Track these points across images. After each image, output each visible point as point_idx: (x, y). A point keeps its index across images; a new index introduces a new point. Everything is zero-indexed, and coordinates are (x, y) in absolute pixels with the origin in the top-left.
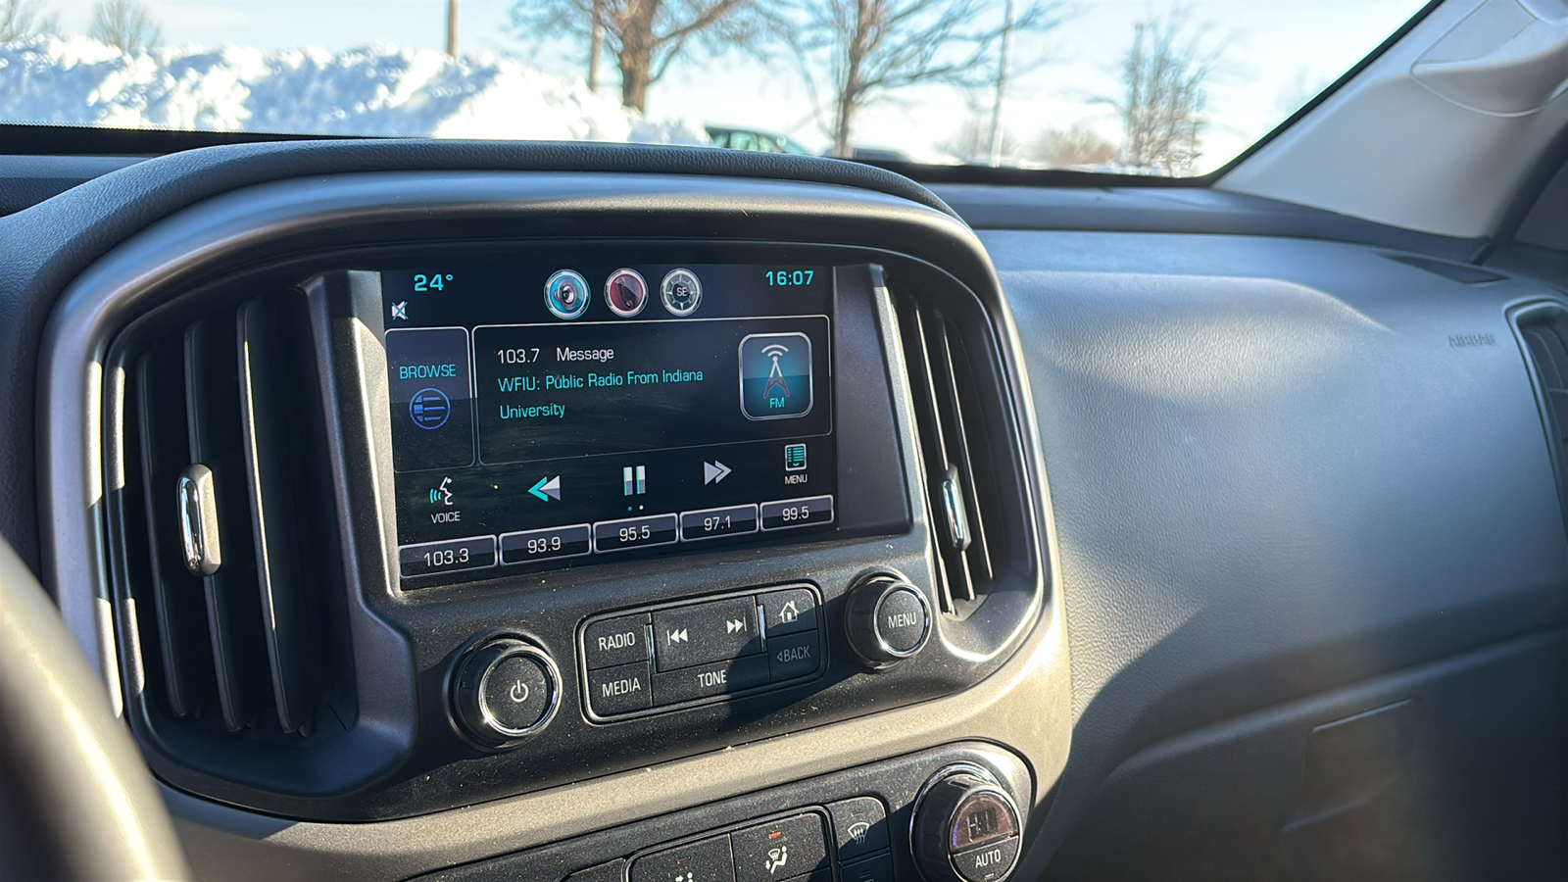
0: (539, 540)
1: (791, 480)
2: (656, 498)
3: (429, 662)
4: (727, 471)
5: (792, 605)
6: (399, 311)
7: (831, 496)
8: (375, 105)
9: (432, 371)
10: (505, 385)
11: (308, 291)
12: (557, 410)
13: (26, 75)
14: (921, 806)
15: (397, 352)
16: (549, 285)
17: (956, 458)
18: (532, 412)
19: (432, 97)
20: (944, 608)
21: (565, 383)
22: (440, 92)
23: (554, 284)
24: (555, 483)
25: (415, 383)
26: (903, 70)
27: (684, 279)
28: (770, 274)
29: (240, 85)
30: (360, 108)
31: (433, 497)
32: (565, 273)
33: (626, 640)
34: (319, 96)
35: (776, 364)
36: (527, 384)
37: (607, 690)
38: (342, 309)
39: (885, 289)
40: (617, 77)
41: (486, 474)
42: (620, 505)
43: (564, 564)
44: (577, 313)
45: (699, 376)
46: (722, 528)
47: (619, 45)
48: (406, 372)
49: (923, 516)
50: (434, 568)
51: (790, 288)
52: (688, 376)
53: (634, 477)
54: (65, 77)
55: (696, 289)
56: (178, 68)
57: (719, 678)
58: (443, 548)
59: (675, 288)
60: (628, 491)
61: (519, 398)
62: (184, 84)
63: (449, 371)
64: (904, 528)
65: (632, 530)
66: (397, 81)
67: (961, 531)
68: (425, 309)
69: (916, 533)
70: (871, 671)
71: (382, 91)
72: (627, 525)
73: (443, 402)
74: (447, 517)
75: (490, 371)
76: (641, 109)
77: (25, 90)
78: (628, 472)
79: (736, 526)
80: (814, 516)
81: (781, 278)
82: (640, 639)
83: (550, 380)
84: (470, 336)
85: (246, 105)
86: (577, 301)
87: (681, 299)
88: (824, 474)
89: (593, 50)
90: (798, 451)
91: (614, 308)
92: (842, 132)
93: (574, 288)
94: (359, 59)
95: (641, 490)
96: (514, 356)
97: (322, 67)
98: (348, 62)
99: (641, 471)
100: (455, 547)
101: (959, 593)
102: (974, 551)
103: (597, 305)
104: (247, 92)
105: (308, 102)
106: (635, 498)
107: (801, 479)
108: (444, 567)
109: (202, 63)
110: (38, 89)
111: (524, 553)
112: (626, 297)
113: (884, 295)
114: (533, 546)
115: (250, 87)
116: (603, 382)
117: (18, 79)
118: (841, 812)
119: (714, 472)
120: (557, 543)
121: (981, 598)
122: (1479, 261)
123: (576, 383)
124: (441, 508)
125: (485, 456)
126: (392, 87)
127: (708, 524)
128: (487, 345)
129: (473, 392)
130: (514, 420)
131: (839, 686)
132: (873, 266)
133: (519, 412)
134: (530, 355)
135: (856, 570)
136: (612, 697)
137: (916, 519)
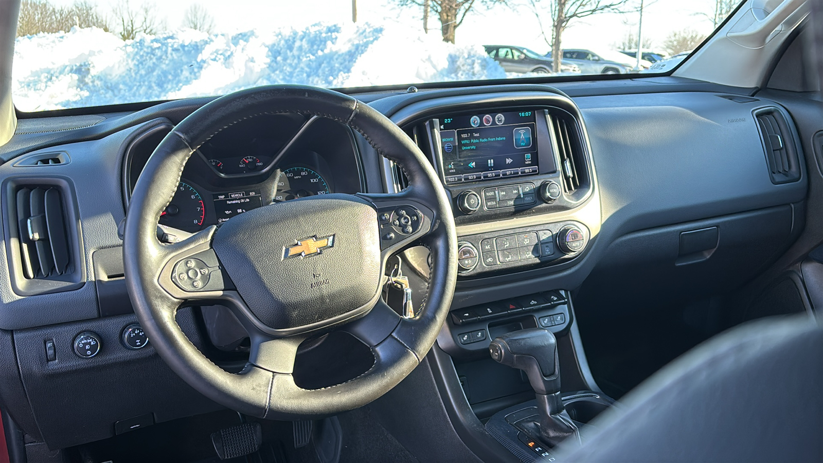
0: (472, 176)
1: (527, 163)
2: (496, 167)
3: (454, 196)
4: (512, 160)
5: (528, 187)
6: (442, 127)
7: (537, 167)
8: (327, 51)
9: (449, 140)
10: (463, 142)
11: (426, 124)
12: (473, 147)
13: (170, 49)
14: (560, 234)
15: (442, 136)
16: (471, 120)
17: (568, 156)
18: (469, 148)
19: (353, 45)
20: (565, 191)
21: (475, 141)
22: (356, 42)
23: (472, 119)
24: (474, 164)
25: (446, 142)
26: (588, 8)
27: (500, 116)
28: (520, 114)
29: (263, 46)
30: (320, 53)
31: (450, 167)
32: (475, 117)
33: (492, 193)
34: (300, 48)
35: (522, 135)
36: (467, 142)
37: (489, 204)
38: (432, 127)
39: (549, 115)
40: (439, 25)
41: (460, 161)
42: (487, 169)
43: (476, 181)
44: (477, 126)
45: (504, 139)
46: (511, 174)
47: (439, 9)
48: (444, 140)
49: (559, 168)
50: (450, 182)
51: (525, 117)
52: (502, 139)
53: (491, 162)
54: (186, 49)
55: (503, 119)
56: (236, 40)
57: (512, 203)
58: (452, 177)
59: (498, 118)
60: (489, 165)
61: (466, 145)
62: (239, 47)
63: (452, 139)
64: (555, 172)
65: (491, 174)
66: (336, 38)
67: (570, 174)
68: (447, 127)
69: (557, 172)
70: (547, 203)
71: (329, 43)
72: (490, 173)
73: (451, 146)
74: (452, 171)
75: (460, 139)
76: (453, 42)
77: (169, 56)
78: (489, 161)
79: (514, 174)
80: (533, 171)
81: (523, 114)
82: (495, 193)
83: (472, 141)
84: (456, 131)
85: (268, 56)
86: (477, 123)
87: (500, 121)
88: (535, 161)
89: (426, 11)
90: (528, 156)
91: (485, 124)
92: (557, 43)
93: (477, 120)
94: (317, 28)
95: (492, 165)
96: (464, 136)
97: (301, 33)
98: (313, 30)
99: (492, 160)
100: (454, 177)
101: (570, 189)
102: (574, 178)
103: (481, 124)
104: (267, 49)
105: (295, 52)
106: (491, 167)
107: (530, 162)
108: (452, 182)
109: (244, 37)
110: (175, 56)
111: (468, 179)
112: (488, 121)
113: (548, 117)
114: (470, 178)
115: (267, 47)
116: (483, 141)
117: (166, 52)
118: (540, 233)
119: (509, 161)
120: (475, 177)
121: (576, 190)
122: (753, 95)
123: (477, 141)
124: (451, 169)
125: (460, 158)
126: (334, 41)
127: (508, 173)
128: (459, 133)
129: (457, 144)
130: (465, 150)
131: (539, 206)
132: (545, 110)
133: (466, 148)
134: (468, 135)
135: (542, 181)
136: (490, 205)
137: (557, 169)
